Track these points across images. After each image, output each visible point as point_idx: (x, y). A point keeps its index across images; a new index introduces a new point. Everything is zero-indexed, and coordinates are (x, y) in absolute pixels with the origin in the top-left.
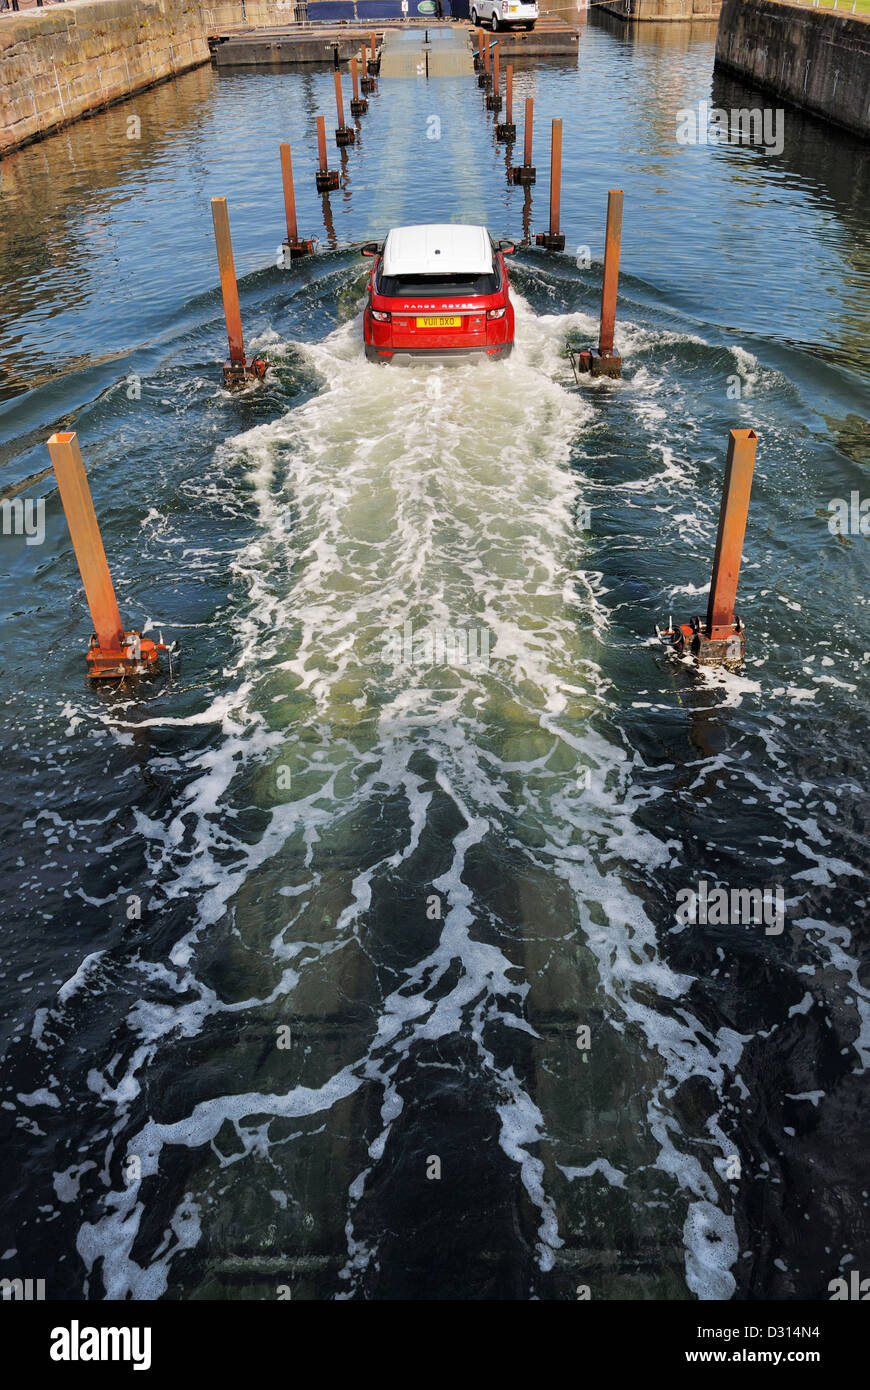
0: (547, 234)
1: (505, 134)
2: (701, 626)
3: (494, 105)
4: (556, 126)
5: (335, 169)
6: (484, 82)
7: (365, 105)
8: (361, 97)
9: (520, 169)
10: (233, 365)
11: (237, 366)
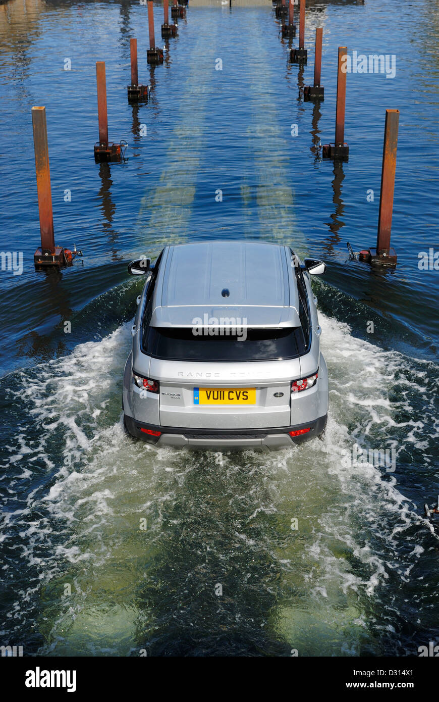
0: (333, 146)
1: (298, 58)
3: (288, 33)
5: (145, 84)
6: (280, 13)
7: (174, 29)
8: (171, 23)
9: (310, 88)
10: (43, 253)
11: (47, 254)
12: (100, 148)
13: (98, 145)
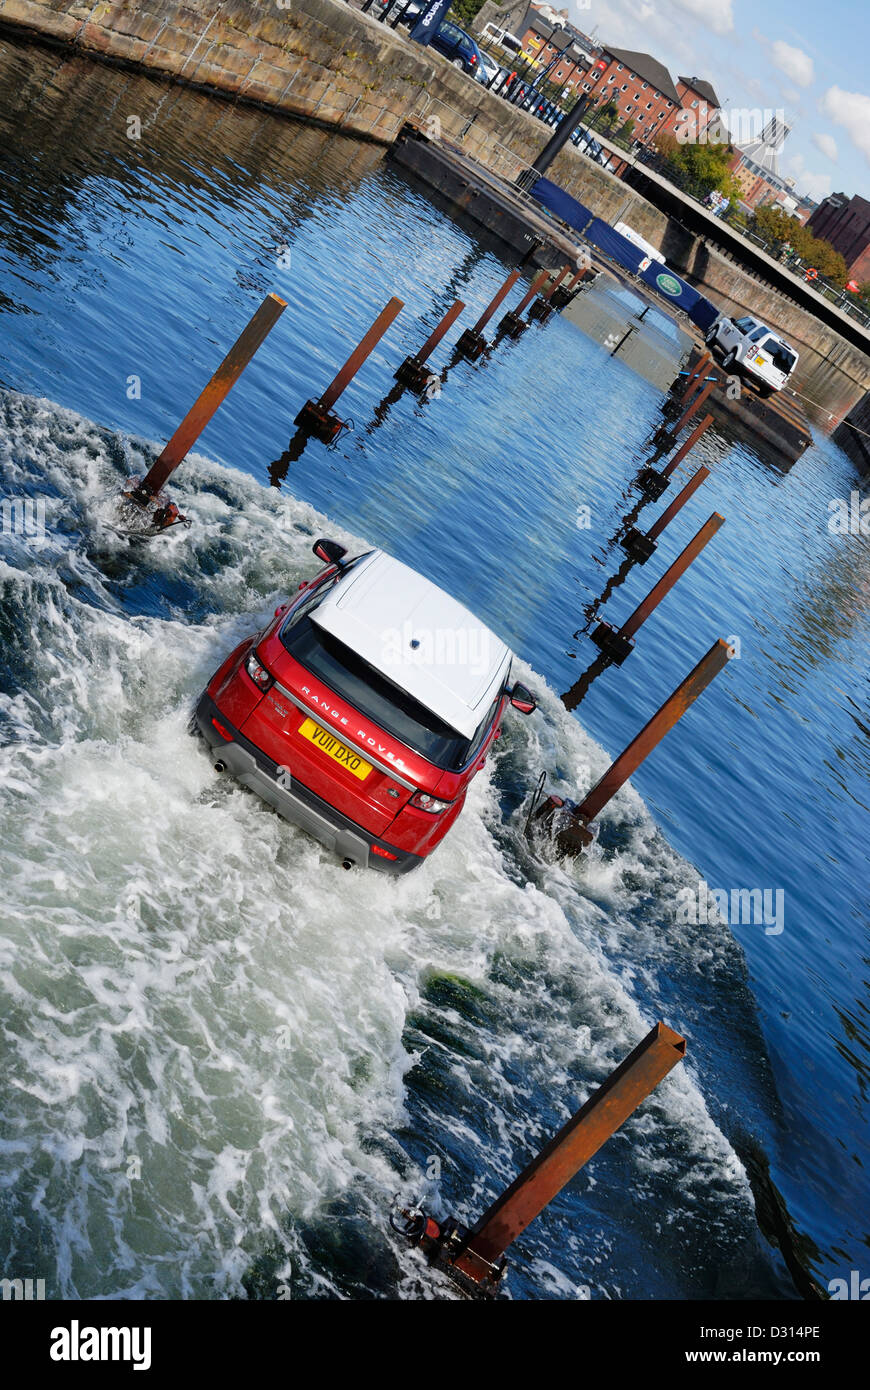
0: (615, 630)
1: (650, 484)
2: (454, 1236)
3: (662, 441)
4: (715, 522)
5: (434, 369)
6: (670, 410)
7: (522, 327)
8: (523, 317)
9: (639, 534)
10: (141, 487)
11: (144, 492)
12: (315, 407)
13: (315, 402)
